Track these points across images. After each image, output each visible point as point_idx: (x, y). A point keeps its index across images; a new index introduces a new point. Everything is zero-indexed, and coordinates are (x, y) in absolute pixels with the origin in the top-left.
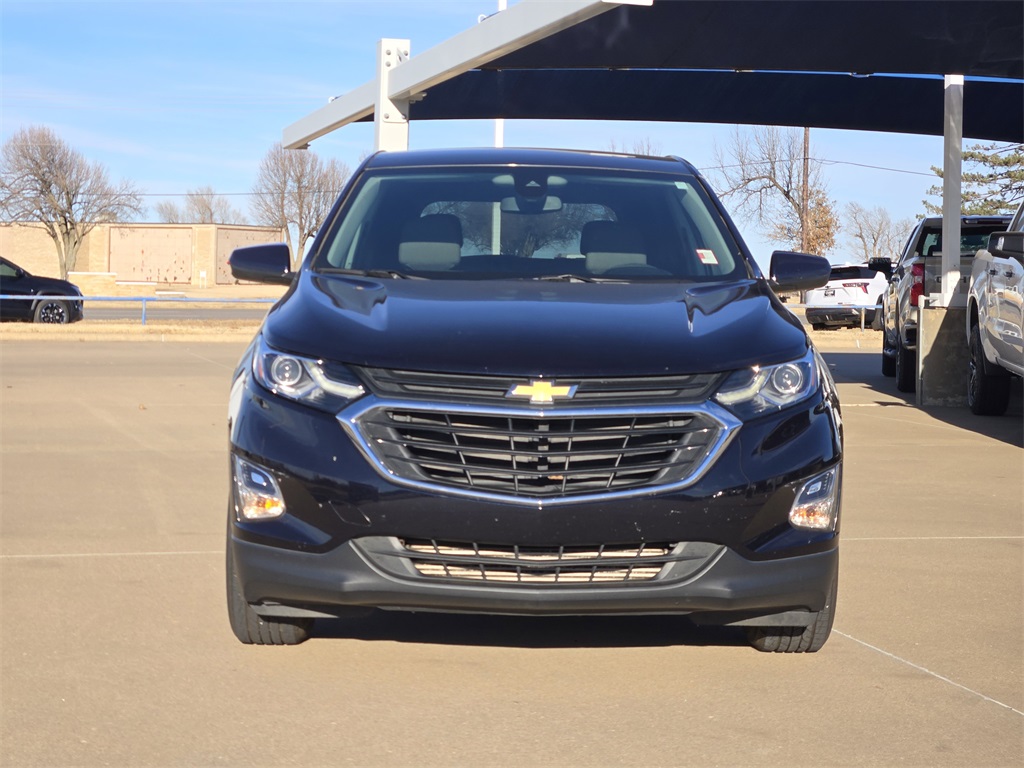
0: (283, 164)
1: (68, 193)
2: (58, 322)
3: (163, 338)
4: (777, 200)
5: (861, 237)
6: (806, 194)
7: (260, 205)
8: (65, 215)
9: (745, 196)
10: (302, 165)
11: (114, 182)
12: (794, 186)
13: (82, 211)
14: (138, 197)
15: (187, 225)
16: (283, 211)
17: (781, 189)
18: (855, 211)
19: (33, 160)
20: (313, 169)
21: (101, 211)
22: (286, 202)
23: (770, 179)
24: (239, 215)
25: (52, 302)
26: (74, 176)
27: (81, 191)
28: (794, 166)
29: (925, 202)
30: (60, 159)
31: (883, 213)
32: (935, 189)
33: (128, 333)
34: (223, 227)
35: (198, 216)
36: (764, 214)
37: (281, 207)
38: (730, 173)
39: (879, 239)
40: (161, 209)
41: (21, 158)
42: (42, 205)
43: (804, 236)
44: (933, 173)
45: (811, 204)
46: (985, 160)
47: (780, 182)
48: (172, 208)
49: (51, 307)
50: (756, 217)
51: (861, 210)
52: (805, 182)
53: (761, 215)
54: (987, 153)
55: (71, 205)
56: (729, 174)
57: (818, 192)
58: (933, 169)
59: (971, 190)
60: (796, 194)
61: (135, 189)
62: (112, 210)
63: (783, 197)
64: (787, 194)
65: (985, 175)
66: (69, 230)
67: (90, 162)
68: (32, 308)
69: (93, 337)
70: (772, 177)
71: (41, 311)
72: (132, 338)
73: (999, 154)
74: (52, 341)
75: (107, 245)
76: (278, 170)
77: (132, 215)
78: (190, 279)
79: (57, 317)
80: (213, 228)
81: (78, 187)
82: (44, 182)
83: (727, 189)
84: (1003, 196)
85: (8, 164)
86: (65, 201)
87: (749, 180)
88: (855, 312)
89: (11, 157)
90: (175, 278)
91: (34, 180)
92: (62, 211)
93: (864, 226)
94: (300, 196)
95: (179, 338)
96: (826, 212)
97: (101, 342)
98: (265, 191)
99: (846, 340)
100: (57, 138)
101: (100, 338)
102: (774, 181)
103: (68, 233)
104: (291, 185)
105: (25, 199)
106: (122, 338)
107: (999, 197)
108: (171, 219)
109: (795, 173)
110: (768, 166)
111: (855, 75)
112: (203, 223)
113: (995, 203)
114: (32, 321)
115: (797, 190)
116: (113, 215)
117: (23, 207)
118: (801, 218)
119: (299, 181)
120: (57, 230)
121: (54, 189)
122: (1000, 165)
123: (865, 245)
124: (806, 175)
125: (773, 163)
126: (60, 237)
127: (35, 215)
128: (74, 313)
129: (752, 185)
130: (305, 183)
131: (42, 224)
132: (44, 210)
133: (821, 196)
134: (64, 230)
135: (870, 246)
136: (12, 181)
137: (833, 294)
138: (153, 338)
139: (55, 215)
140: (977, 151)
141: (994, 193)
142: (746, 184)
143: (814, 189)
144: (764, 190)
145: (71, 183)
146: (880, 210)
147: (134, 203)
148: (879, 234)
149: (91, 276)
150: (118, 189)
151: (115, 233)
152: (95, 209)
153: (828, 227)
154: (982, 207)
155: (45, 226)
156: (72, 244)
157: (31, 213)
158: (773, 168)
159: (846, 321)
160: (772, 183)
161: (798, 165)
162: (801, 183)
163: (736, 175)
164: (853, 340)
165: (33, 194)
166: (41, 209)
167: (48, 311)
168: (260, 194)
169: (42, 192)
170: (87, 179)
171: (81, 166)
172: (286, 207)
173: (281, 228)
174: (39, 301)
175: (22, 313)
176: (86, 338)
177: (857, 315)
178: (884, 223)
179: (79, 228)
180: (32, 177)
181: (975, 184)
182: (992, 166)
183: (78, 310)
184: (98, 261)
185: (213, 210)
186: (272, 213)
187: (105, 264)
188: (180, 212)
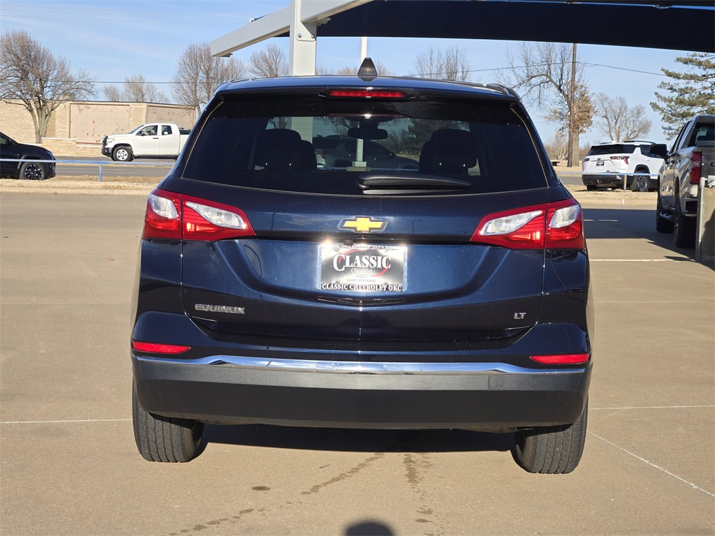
0: (196, 61)
1: (41, 79)
2: (37, 178)
3: (116, 192)
4: (552, 92)
5: (606, 117)
6: (574, 88)
7: (179, 90)
8: (39, 95)
9: (528, 88)
10: (209, 62)
11: (74, 72)
12: (564, 81)
13: (51, 93)
14: (91, 83)
15: (124, 103)
16: (196, 94)
17: (555, 84)
18: (604, 99)
19: (15, 55)
20: (217, 65)
21: (64, 93)
22: (198, 88)
23: (547, 76)
24: (163, 96)
25: (33, 163)
26: (45, 67)
27: (50, 78)
28: (565, 67)
29: (656, 94)
30: (35, 54)
31: (622, 101)
32: (664, 84)
33: (90, 188)
34: (152, 105)
35: (133, 96)
36: (542, 102)
37: (195, 92)
38: (519, 72)
39: (619, 120)
40: (107, 91)
41: (6, 53)
42: (22, 88)
43: (571, 119)
44: (663, 73)
45: (577, 95)
46: (700, 64)
47: (554, 80)
48: (114, 91)
49: (32, 167)
50: (536, 104)
51: (607, 98)
52: (573, 79)
53: (540, 103)
54: (702, 59)
55: (43, 88)
56: (517, 73)
57: (582, 86)
58: (663, 70)
59: (689, 86)
60: (565, 88)
61: (89, 77)
62: (73, 92)
63: (556, 89)
64: (559, 88)
65: (700, 75)
66: (42, 108)
68: (18, 168)
69: (64, 191)
70: (548, 75)
71: (25, 170)
72: (93, 192)
73: (710, 60)
74: (33, 194)
75: (68, 117)
76: (192, 65)
77: (87, 96)
79: (37, 175)
80: (145, 105)
81: (48, 75)
82: (24, 71)
83: (516, 84)
84: (712, 90)
86: (39, 85)
87: (532, 77)
88: (618, 178)
91: (15, 70)
92: (37, 93)
93: (609, 109)
94: (208, 83)
95: (127, 192)
96: (587, 100)
97: (70, 194)
98: (182, 80)
99: (614, 199)
100: (32, 40)
101: (69, 191)
102: (550, 78)
103: (41, 109)
104: (202, 76)
105: (10, 83)
106: (85, 192)
107: (709, 91)
108: (114, 99)
109: (565, 72)
110: (546, 67)
111: (658, 6)
112: (137, 102)
113: (706, 96)
114: (18, 178)
115: (567, 84)
116: (72, 95)
117: (8, 89)
118: (569, 104)
119: (207, 73)
120: (33, 106)
121: (31, 76)
122: (710, 68)
123: (609, 123)
124: (574, 73)
125: (549, 65)
126: (35, 111)
127: (17, 95)
128: (49, 172)
129: (534, 81)
130: (212, 75)
131: (21, 102)
132: (23, 91)
133: (583, 89)
134: (39, 107)
135: (613, 124)
137: (603, 165)
138: (108, 192)
139: (31, 95)
140: (694, 58)
141: (705, 88)
142: (529, 80)
143: (579, 84)
144: (542, 84)
145: (43, 72)
146: (620, 98)
147: (89, 88)
148: (619, 116)
149: (58, 140)
150: (77, 77)
151: (75, 108)
152: (60, 91)
153: (588, 112)
154: (697, 98)
155: (24, 103)
156: (44, 116)
157: (14, 93)
158: (550, 69)
159: (612, 184)
160: (548, 80)
161: (568, 66)
162: (570, 80)
163: (523, 74)
164: (620, 199)
165: (14, 80)
166: (21, 91)
167: (30, 170)
168: (179, 83)
169: (22, 79)
170: (54, 69)
171: (50, 60)
172: (198, 92)
173: (195, 107)
174: (23, 163)
175: (11, 172)
176: (59, 191)
177: (620, 180)
178: (623, 108)
179: (49, 105)
180: (15, 67)
181: (693, 81)
182: (705, 69)
183: (51, 169)
184: (61, 128)
185: (144, 92)
186: (188, 96)
187: (67, 130)
188: (120, 94)
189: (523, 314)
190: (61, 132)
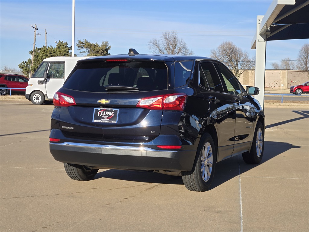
1: (236, 61)
7: (299, 64)
8: (236, 68)
11: (250, 58)
13: (241, 66)
16: (307, 66)
19: (227, 51)
22: (308, 63)
26: (239, 56)
30: (235, 51)
34: (290, 70)
35: (285, 67)
37: (306, 64)
40: (273, 65)
41: (223, 51)
48: (277, 65)
55: (237, 65)
62: (249, 66)
67: (243, 52)
76: (305, 53)
78: (279, 87)
80: (287, 71)
81: (240, 59)
82: (230, 58)
85: (220, 53)
86: (236, 63)
89: (221, 51)
90: (275, 87)
91: (226, 57)
92: (235, 66)
98: (301, 59)
103: (236, 73)
108: (276, 68)
121: (233, 59)
132: (229, 66)
134: (236, 72)
136: (220, 58)
139: (233, 68)
145: (238, 58)
152: (245, 65)
156: (238, 76)
168: (299, 60)
170: (242, 57)
171: (241, 53)
179: (240, 71)
180: (226, 56)
184: (251, 81)
185: (290, 65)
186: (303, 66)
187: (254, 82)
188: (279, 66)
189: (154, 132)
190: (251, 83)
